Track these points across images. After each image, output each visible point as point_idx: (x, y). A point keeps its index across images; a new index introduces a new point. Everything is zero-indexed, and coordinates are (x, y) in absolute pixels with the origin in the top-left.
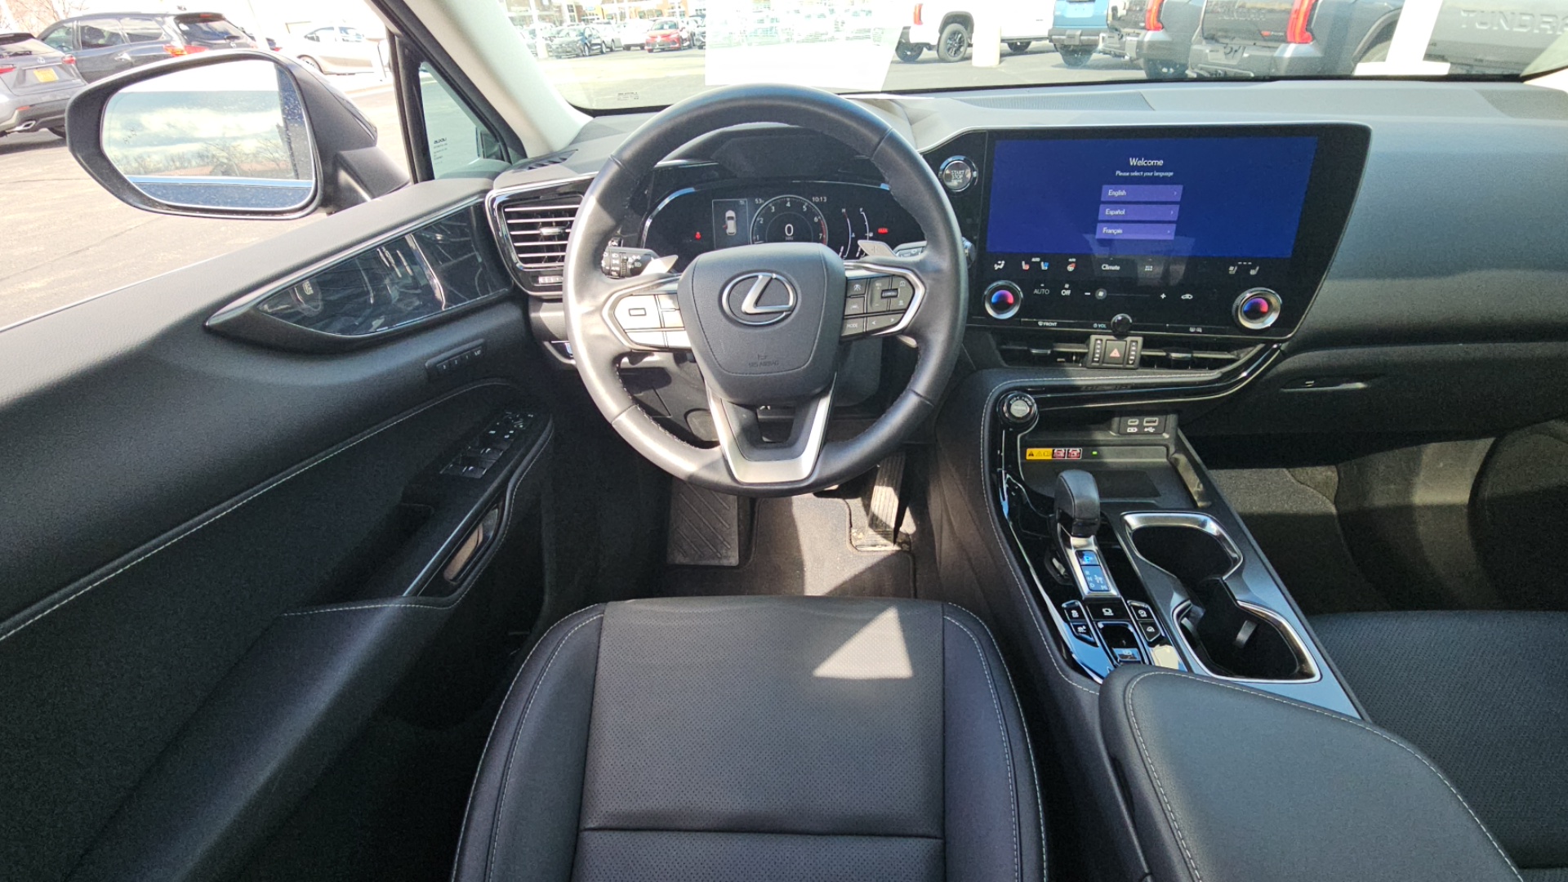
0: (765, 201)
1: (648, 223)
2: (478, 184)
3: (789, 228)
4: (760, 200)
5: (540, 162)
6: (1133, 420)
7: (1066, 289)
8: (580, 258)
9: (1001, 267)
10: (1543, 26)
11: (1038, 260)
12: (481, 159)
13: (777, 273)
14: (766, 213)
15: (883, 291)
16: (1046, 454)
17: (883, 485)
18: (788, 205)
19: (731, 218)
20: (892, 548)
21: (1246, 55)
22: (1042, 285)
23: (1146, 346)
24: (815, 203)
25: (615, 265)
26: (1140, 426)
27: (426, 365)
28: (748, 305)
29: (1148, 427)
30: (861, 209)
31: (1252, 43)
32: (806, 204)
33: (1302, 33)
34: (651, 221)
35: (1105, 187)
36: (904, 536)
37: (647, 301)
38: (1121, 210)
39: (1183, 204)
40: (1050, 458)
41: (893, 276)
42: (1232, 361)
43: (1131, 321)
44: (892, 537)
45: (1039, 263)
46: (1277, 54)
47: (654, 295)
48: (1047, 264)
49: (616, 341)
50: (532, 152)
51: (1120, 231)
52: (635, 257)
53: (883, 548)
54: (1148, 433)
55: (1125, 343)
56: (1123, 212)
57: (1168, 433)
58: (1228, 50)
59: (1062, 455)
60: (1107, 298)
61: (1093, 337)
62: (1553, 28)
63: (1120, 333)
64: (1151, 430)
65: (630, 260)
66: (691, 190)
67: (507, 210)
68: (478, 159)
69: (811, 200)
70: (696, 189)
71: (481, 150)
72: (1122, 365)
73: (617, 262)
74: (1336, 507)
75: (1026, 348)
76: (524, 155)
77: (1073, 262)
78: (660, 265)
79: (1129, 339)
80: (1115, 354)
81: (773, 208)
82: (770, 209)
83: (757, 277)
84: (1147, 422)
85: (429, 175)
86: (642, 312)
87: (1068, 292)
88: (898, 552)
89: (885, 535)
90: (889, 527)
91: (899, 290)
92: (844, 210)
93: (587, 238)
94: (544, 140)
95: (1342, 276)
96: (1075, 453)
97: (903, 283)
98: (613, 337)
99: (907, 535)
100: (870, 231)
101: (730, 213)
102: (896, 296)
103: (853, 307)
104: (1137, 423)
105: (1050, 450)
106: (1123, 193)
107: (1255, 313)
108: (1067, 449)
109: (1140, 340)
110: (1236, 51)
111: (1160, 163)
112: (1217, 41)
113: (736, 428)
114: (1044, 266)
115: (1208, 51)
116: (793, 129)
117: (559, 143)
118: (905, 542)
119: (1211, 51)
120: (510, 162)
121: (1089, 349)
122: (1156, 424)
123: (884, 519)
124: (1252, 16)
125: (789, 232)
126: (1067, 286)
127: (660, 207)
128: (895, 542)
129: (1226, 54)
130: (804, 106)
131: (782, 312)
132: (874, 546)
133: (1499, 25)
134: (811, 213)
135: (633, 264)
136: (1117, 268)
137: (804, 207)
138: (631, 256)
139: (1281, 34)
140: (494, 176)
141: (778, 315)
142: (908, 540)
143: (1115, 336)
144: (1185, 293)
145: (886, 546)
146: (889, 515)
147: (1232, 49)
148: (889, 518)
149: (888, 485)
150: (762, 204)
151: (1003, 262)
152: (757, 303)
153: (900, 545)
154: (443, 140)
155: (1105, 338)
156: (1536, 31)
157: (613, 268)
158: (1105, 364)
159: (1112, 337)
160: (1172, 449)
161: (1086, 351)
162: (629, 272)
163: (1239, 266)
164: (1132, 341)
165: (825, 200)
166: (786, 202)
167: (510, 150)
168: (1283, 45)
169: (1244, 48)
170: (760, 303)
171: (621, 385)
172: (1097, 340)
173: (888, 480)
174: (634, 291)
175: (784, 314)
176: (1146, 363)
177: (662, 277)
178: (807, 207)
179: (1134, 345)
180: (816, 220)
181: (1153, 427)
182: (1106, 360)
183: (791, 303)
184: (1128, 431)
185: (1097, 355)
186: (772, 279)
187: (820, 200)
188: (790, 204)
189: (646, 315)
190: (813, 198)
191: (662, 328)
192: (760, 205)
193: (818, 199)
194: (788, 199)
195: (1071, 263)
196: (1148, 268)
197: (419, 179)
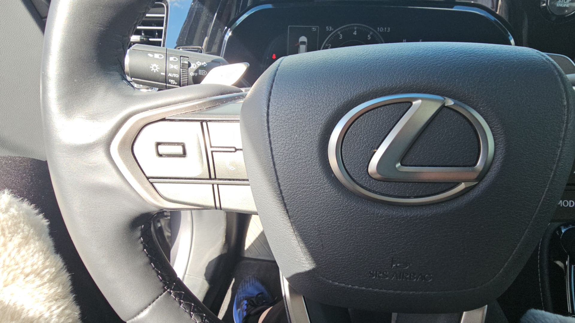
0: (335, 29)
4: (331, 27)
14: (334, 40)
18: (355, 33)
19: (303, 43)
24: (380, 32)
25: (173, 72)
32: (371, 33)
37: (191, 132)
47: (202, 122)
52: (199, 64)
65: (194, 67)
81: (341, 35)
82: (339, 36)
98: (127, 189)
101: (303, 39)
138: (194, 63)
150: (332, 31)
157: (170, 75)
162: (191, 79)
166: (354, 30)
171: (147, 260)
177: (224, 91)
178: (371, 36)
186: (443, 107)
187: (384, 30)
188: (357, 33)
189: (184, 154)
190: (378, 28)
191: (210, 178)
192: (330, 32)
193: (382, 29)
194: (355, 28)
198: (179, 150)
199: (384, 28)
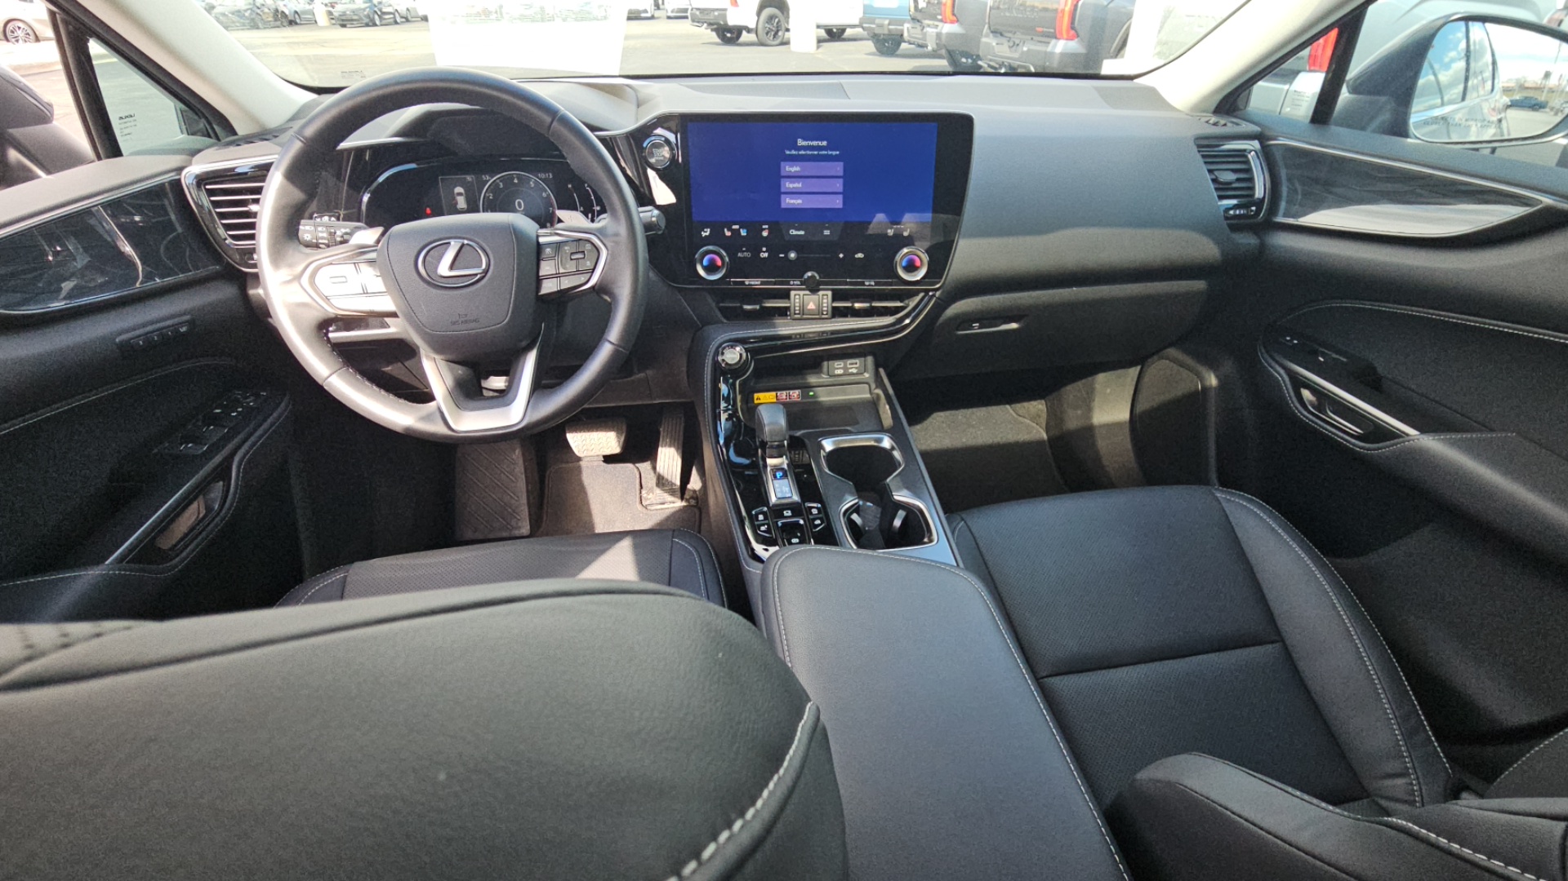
0: (492, 177)
1: (366, 198)
2: (174, 161)
3: (519, 203)
4: (487, 176)
5: (249, 139)
6: (839, 362)
7: (764, 252)
8: (273, 230)
9: (707, 234)
11: (737, 227)
12: (185, 136)
13: (467, 239)
14: (495, 190)
15: (572, 254)
16: (770, 398)
17: (665, 446)
18: (516, 181)
19: (460, 194)
20: (679, 504)
21: (1025, 49)
22: (744, 249)
23: (834, 299)
24: (541, 179)
25: (323, 238)
26: (845, 368)
27: (117, 340)
28: (444, 269)
29: (851, 368)
31: (1029, 37)
32: (533, 180)
33: (1068, 32)
34: (369, 195)
35: (782, 164)
36: (691, 493)
37: (348, 269)
38: (799, 183)
39: (846, 177)
40: (774, 401)
41: (580, 240)
42: (903, 308)
43: (818, 278)
44: (679, 493)
45: (739, 230)
46: (1049, 49)
47: (354, 263)
48: (745, 231)
49: (318, 307)
50: (242, 129)
51: (800, 201)
52: (343, 231)
53: (672, 505)
54: (853, 374)
55: (817, 297)
56: (800, 185)
57: (868, 372)
58: (1011, 44)
59: (784, 397)
60: (798, 259)
61: (793, 293)
63: (814, 289)
64: (854, 371)
65: (339, 233)
66: (413, 166)
67: (208, 187)
68: (182, 136)
69: (538, 177)
70: (418, 164)
71: (184, 127)
72: (818, 316)
73: (325, 235)
74: (1047, 433)
75: (738, 305)
76: (234, 133)
78: (365, 237)
79: (821, 293)
80: (811, 306)
81: (501, 184)
82: (498, 185)
83: (449, 243)
84: (850, 364)
85: (114, 151)
86: (343, 279)
87: (766, 255)
88: (684, 507)
89: (672, 492)
90: (675, 485)
91: (586, 253)
92: (570, 186)
93: (277, 211)
94: (253, 119)
95: (972, 235)
96: (796, 395)
97: (588, 246)
98: (314, 304)
99: (695, 491)
100: (597, 205)
101: (459, 190)
102: (584, 258)
103: (546, 268)
104: (842, 366)
105: (774, 393)
106: (798, 169)
107: (911, 267)
108: (787, 392)
109: (830, 293)
110: (1018, 45)
111: (825, 143)
112: (1002, 35)
113: (450, 382)
114: (743, 233)
115: (994, 44)
116: (475, 110)
117: (273, 120)
118: (692, 498)
119: (997, 44)
120: (218, 139)
121: (790, 303)
122: (857, 366)
123: (669, 478)
124: (1028, 13)
125: (520, 207)
126: (764, 249)
128: (682, 498)
129: (1010, 47)
130: (477, 89)
131: (476, 275)
132: (663, 504)
134: (538, 189)
135: (342, 237)
136: (802, 233)
137: (531, 183)
138: (339, 230)
139: (1052, 30)
140: (194, 153)
141: (470, 278)
142: (695, 496)
143: (810, 291)
144: (857, 253)
145: (674, 503)
146: (674, 474)
147: (1014, 43)
148: (674, 477)
149: (670, 446)
151: (709, 230)
152: (452, 267)
153: (687, 500)
154: (131, 116)
155: (802, 293)
157: (320, 241)
158: (804, 316)
159: (808, 292)
160: (873, 386)
161: (788, 305)
162: (338, 243)
163: (895, 228)
164: (823, 295)
165: (551, 177)
166: (513, 178)
167: (215, 127)
168: (1053, 41)
169: (1024, 43)
170: (454, 267)
171: (330, 350)
172: (795, 295)
173: (670, 442)
174: (333, 260)
175: (479, 276)
176: (837, 313)
177: (366, 246)
178: (534, 183)
179: (825, 298)
180: (544, 195)
181: (856, 368)
182: (805, 312)
183: (484, 266)
184: (836, 373)
185: (797, 308)
186: (463, 244)
187: (546, 177)
188: (518, 180)
189: (347, 282)
190: (539, 175)
191: (364, 293)
192: (488, 181)
193: (544, 175)
194: (515, 176)
195: (765, 229)
196: (827, 232)
197: (102, 156)
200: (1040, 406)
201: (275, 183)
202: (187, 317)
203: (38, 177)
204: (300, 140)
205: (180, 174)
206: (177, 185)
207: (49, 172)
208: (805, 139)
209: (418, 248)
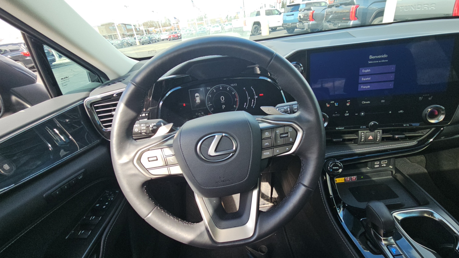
1: (161, 104)
2: (82, 95)
3: (222, 98)
4: (209, 88)
5: (114, 82)
6: (377, 162)
7: (347, 113)
8: (119, 135)
10: (425, 8)
11: (333, 102)
12: (90, 82)
13: (225, 133)
14: (212, 93)
15: (281, 134)
16: (342, 180)
17: (264, 182)
18: (221, 88)
19: (197, 96)
20: (271, 205)
21: (339, 25)
22: (336, 112)
23: (383, 132)
24: (232, 87)
25: (143, 130)
26: (380, 164)
28: (211, 151)
29: (383, 164)
30: (251, 87)
31: (340, 21)
32: (228, 87)
33: (354, 18)
34: (162, 102)
35: (361, 69)
36: (274, 199)
37: (157, 153)
38: (369, 78)
39: (396, 73)
40: (344, 181)
41: (285, 126)
42: (421, 136)
44: (270, 200)
45: (334, 103)
46: (348, 24)
48: (337, 103)
49: (143, 175)
50: (111, 78)
51: (369, 87)
52: (153, 124)
53: (267, 205)
54: (384, 166)
55: (374, 133)
56: (370, 79)
57: (391, 166)
58: (334, 24)
59: (349, 179)
60: (365, 115)
61: (360, 132)
62: (428, 8)
63: (372, 129)
64: (385, 165)
65: (151, 126)
66: (179, 87)
67: (95, 106)
69: (231, 86)
70: (181, 87)
71: (90, 79)
72: (374, 142)
73: (144, 128)
74: (427, 170)
75: (330, 139)
76: (108, 79)
77: (349, 102)
78: (164, 130)
79: (376, 131)
80: (371, 138)
81: (215, 90)
82: (214, 91)
83: (215, 136)
84: (383, 162)
85: (58, 93)
87: (348, 114)
88: (273, 206)
89: (267, 200)
90: (269, 197)
91: (289, 133)
92: (244, 88)
93: (121, 124)
94: (115, 73)
96: (354, 178)
97: (290, 129)
98: (141, 174)
99: (275, 198)
100: (256, 95)
101: (197, 94)
102: (288, 136)
103: (266, 144)
104: (378, 163)
105: (344, 178)
106: (369, 70)
107: (433, 115)
108: (350, 177)
109: (381, 131)
110: (336, 24)
112: (330, 22)
114: (336, 105)
115: (328, 25)
117: (123, 73)
118: (275, 202)
119: (329, 25)
120: (103, 83)
121: (358, 136)
122: (386, 163)
123: (266, 194)
124: (340, 14)
125: (223, 99)
126: (347, 112)
127: (167, 95)
128: (271, 202)
129: (333, 25)
132: (264, 205)
133: (411, 9)
134: (231, 91)
135: (152, 128)
136: (369, 102)
137: (228, 89)
138: (151, 124)
139: (349, 18)
140: (92, 90)
141: (228, 155)
142: (276, 201)
143: (370, 130)
144: (400, 110)
145: (268, 204)
146: (268, 193)
147: (335, 24)
148: (268, 194)
149: (266, 182)
150: (210, 89)
152: (216, 151)
153: (273, 203)
154: (67, 77)
155: (365, 132)
156: (423, 9)
157: (142, 131)
158: (367, 142)
160: (394, 172)
161: (357, 137)
162: (151, 131)
163: (423, 96)
164: (378, 132)
165: (236, 85)
166: (220, 87)
167: (101, 78)
168: (349, 21)
169: (338, 23)
170: (217, 150)
171: (148, 197)
172: (362, 132)
173: (266, 180)
174: (150, 148)
175: (231, 154)
176: (384, 140)
177: (165, 137)
178: (229, 88)
179: (379, 134)
180: (233, 93)
182: (366, 141)
183: (234, 149)
184: (375, 167)
185: (363, 139)
186: (222, 136)
187: (234, 85)
188: (222, 88)
189: (157, 160)
190: (231, 85)
191: (166, 165)
192: (209, 90)
193: (233, 85)
194: (221, 86)
195: (348, 102)
196: (383, 101)
197: (53, 97)
198: (155, 158)
199: (234, 84)
200: (422, 158)
201: (121, 107)
202: (83, 170)
203: (27, 107)
204: (134, 85)
205: (83, 101)
206: (82, 106)
207: (32, 105)
208: (373, 55)
209: (197, 140)
